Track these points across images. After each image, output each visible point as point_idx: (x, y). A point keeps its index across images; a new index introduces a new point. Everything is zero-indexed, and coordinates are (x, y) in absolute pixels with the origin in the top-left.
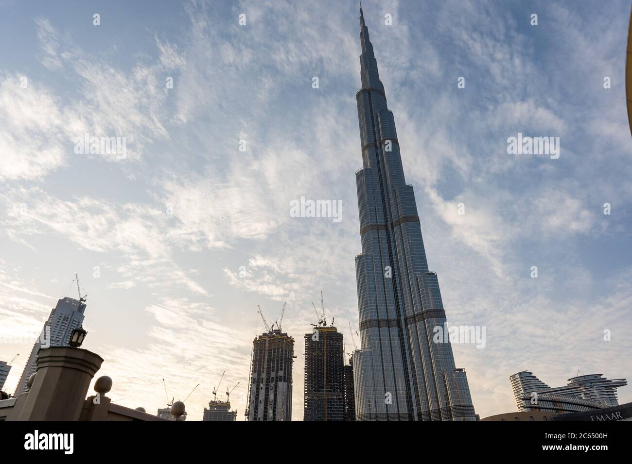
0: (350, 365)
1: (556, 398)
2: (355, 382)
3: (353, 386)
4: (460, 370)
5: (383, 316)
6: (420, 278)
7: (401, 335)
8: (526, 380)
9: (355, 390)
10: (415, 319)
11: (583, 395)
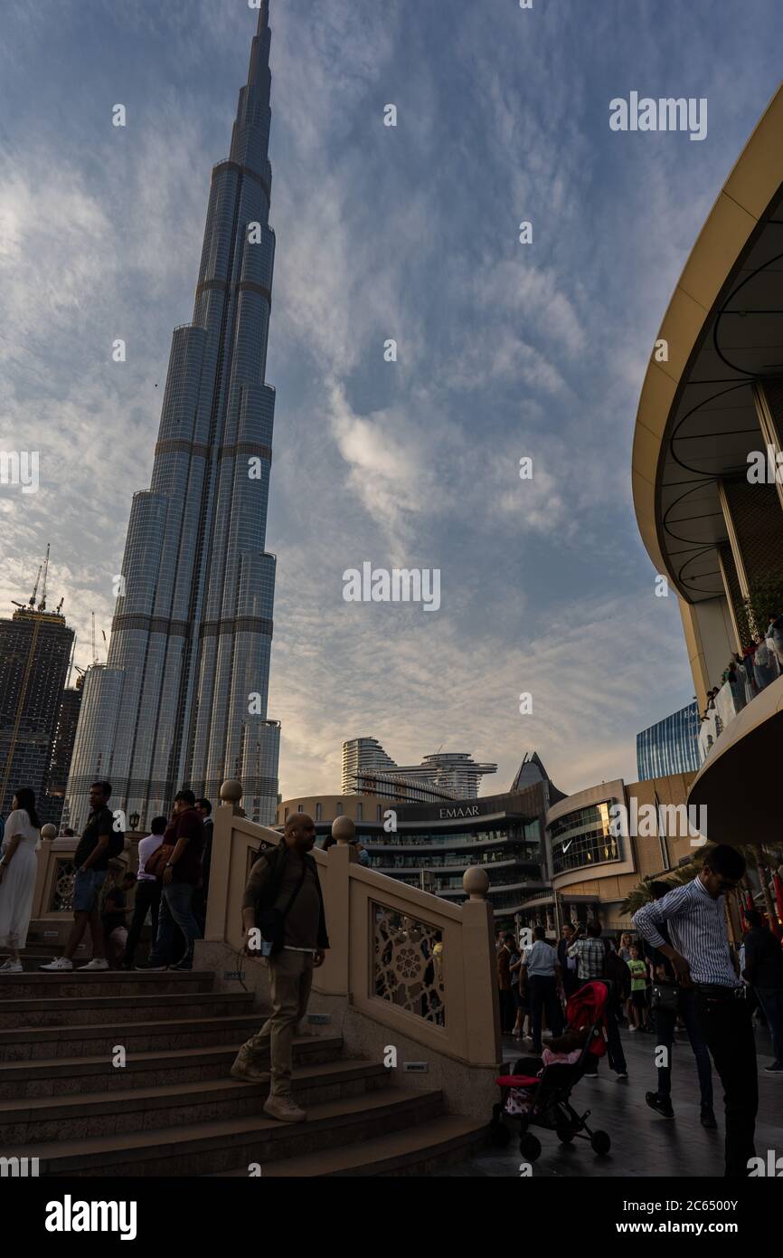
0: (76, 689)
1: (402, 780)
2: (80, 719)
3: (75, 728)
4: (274, 723)
5: (161, 611)
6: (247, 559)
7: (186, 651)
8: (365, 750)
9: (78, 733)
10: (219, 628)
11: (436, 781)
